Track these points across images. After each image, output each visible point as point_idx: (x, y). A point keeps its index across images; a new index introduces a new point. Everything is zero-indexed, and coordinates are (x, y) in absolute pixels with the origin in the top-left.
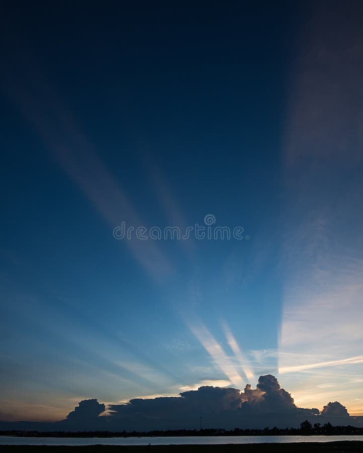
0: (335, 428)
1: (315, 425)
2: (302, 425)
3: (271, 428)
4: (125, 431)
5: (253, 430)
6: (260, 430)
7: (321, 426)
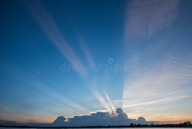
0: (141, 125)
1: (135, 124)
2: (131, 124)
3: (120, 125)
4: (72, 127)
5: (114, 126)
6: (117, 126)
7: (137, 125)
